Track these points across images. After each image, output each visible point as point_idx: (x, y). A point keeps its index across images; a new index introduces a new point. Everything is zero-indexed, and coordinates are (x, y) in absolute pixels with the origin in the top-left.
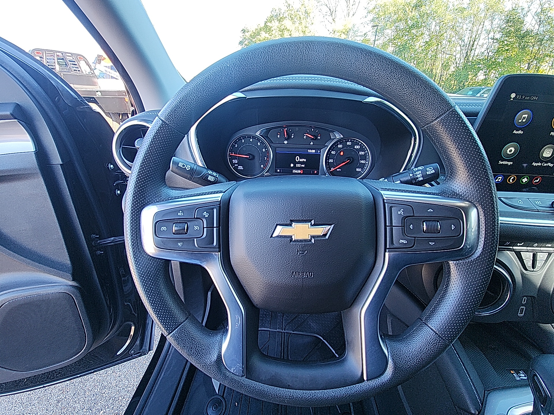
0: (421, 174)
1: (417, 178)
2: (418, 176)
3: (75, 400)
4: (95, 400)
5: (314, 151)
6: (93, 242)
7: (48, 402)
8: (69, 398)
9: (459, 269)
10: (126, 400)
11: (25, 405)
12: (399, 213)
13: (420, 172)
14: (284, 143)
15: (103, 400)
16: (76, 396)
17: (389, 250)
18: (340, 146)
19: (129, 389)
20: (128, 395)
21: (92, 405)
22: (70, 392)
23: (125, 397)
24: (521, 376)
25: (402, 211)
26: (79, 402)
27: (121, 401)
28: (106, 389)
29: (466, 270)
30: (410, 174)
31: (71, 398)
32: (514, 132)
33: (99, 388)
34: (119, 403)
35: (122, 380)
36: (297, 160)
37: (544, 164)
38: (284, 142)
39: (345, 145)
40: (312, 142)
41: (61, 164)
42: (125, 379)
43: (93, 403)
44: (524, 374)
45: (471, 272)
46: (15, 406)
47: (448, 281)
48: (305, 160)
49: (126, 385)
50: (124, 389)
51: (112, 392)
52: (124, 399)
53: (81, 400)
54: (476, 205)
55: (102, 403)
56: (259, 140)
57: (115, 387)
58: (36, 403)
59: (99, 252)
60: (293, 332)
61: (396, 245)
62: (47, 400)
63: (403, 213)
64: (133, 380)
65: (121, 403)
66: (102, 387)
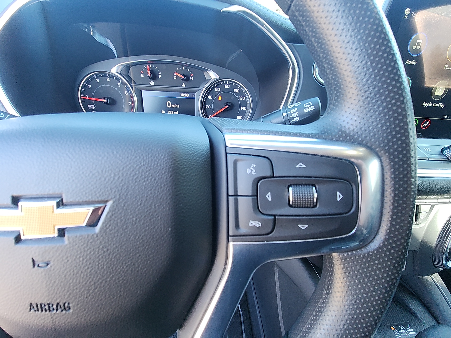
0: (297, 113)
1: (293, 118)
2: (294, 115)
5: (187, 95)
9: (347, 268)
12: (249, 171)
13: (296, 110)
14: (150, 85)
17: (233, 239)
18: (217, 89)
24: (402, 333)
25: (253, 167)
29: (359, 270)
30: (283, 114)
32: (407, 62)
37: (435, 105)
38: (150, 83)
39: (223, 89)
40: (184, 84)
44: (404, 330)
45: (368, 274)
47: (330, 284)
48: (178, 106)
54: (380, 154)
56: (118, 79)
61: (243, 230)
63: (254, 171)
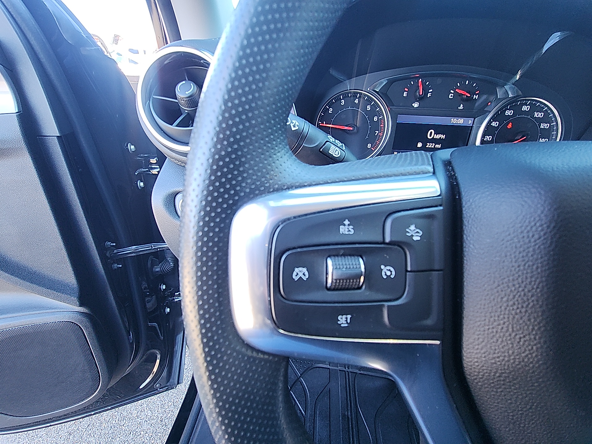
3: (90, 433)
4: (112, 433)
5: (461, 121)
6: (108, 252)
7: (58, 434)
8: (83, 429)
10: (149, 435)
11: (31, 437)
14: (413, 107)
15: (122, 434)
16: (90, 428)
18: (509, 113)
19: (153, 421)
20: (152, 429)
21: (109, 440)
22: (84, 422)
23: (148, 431)
26: (94, 435)
27: (143, 436)
28: (125, 420)
31: (85, 430)
33: (117, 419)
34: (141, 439)
35: (144, 410)
36: (430, 136)
38: (413, 104)
39: (518, 112)
40: (462, 105)
41: (58, 136)
42: (147, 409)
43: (111, 438)
46: (19, 438)
48: (443, 137)
49: (149, 417)
50: (147, 421)
51: (132, 425)
52: (147, 435)
53: (96, 432)
55: (121, 438)
56: (370, 100)
57: (136, 418)
58: (44, 435)
59: (116, 266)
60: (359, 372)
62: (56, 431)
64: (157, 410)
65: (143, 440)
66: (121, 417)
